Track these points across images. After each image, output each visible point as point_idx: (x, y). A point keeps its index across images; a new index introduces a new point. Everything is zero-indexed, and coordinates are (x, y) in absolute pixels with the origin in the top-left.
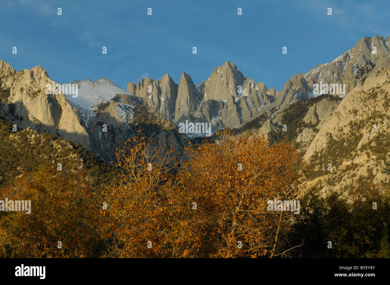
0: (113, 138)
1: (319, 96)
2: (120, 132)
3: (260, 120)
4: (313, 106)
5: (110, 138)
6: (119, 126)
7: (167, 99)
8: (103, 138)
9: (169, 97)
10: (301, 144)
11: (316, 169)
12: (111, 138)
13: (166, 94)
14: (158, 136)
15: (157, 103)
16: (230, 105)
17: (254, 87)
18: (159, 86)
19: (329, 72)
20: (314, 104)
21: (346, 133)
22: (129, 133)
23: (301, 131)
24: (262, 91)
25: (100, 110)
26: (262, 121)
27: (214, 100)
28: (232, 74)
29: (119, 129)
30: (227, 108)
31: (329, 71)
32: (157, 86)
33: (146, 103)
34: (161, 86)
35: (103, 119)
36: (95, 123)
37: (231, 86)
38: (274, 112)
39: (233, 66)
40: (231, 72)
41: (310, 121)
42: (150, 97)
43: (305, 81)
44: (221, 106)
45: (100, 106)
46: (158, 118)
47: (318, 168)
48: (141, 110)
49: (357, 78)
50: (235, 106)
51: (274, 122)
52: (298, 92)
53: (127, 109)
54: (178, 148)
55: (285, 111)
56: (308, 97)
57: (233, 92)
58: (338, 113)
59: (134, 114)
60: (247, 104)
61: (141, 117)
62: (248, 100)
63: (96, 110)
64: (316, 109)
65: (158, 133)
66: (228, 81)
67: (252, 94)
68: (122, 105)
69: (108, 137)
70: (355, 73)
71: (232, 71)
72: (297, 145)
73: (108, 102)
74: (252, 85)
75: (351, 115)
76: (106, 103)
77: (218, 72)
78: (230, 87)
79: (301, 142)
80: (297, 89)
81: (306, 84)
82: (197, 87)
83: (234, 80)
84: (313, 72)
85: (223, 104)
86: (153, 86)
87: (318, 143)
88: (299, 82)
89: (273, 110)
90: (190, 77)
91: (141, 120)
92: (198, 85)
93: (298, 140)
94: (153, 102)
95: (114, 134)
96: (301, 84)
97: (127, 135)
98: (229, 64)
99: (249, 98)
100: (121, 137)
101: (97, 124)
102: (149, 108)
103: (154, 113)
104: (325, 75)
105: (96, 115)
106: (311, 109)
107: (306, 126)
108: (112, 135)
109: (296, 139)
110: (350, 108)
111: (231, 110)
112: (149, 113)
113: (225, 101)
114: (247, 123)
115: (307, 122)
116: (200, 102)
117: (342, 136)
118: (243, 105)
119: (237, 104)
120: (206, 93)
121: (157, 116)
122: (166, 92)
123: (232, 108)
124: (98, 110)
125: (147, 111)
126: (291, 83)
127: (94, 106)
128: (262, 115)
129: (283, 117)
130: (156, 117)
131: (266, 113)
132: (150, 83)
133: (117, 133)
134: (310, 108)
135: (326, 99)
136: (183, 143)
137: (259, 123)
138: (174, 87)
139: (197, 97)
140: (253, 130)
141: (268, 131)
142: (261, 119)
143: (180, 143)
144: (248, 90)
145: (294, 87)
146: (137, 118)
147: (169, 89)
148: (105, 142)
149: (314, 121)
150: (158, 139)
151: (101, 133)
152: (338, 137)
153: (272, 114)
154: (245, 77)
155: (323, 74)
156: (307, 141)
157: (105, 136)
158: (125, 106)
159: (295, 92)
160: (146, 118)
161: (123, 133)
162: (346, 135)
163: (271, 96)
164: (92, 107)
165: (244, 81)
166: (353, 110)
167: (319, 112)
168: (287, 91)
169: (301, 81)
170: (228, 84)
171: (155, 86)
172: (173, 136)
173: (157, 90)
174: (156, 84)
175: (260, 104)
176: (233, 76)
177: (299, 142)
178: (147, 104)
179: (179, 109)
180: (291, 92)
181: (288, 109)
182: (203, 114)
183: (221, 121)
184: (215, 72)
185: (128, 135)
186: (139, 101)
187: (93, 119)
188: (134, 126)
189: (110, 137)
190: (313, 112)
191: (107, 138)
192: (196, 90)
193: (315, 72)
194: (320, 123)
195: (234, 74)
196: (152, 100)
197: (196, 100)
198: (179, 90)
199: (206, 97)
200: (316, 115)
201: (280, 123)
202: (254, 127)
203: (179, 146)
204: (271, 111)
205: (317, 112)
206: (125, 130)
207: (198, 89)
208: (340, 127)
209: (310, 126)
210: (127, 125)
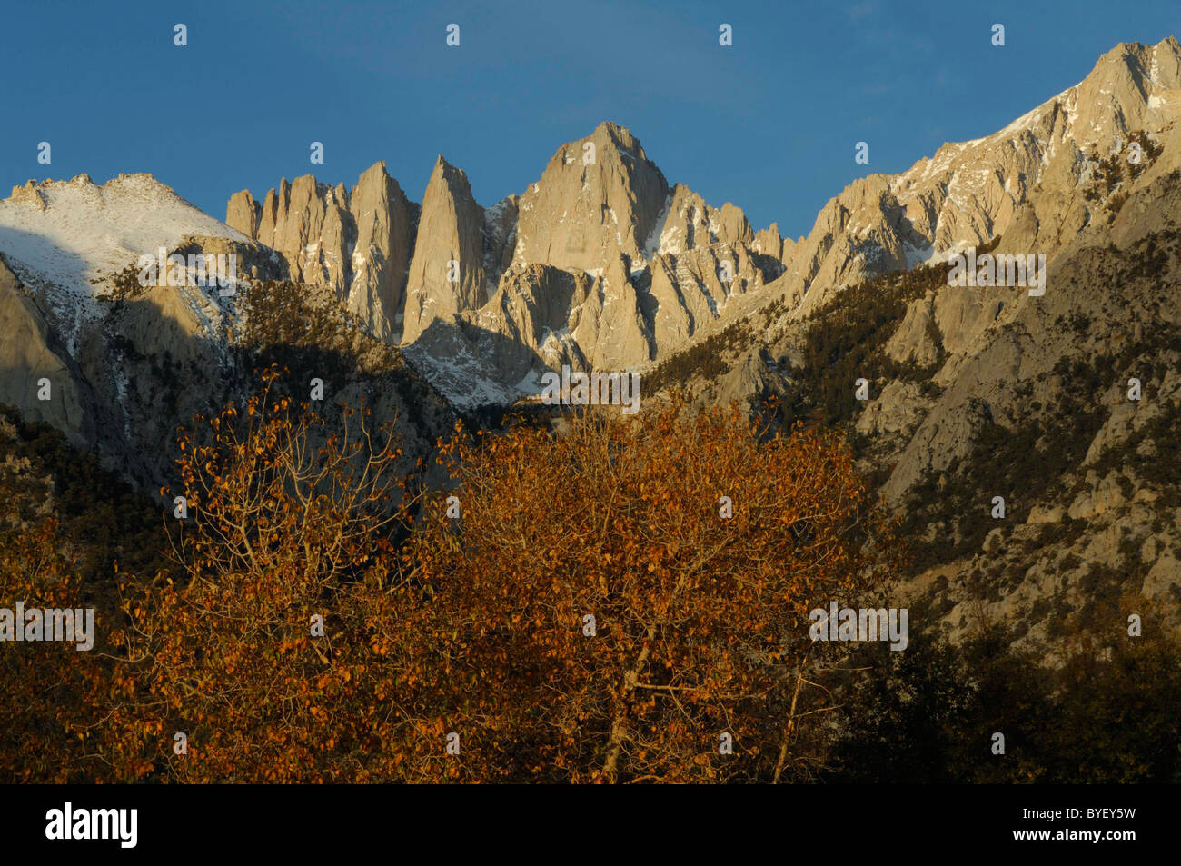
0: (171, 400)
2: (196, 377)
3: (722, 347)
4: (923, 297)
5: (158, 402)
6: (193, 356)
7: (377, 258)
8: (131, 399)
9: (386, 252)
10: (874, 439)
11: (931, 536)
12: (164, 400)
13: (372, 240)
14: (339, 396)
15: (340, 271)
16: (611, 289)
17: (705, 223)
18: (348, 208)
19: (986, 172)
20: (929, 293)
21: (1044, 403)
22: (232, 385)
23: (875, 392)
24: (733, 235)
25: (122, 292)
26: (731, 348)
27: (553, 268)
28: (624, 169)
29: (193, 365)
30: (602, 297)
31: (986, 167)
32: (340, 210)
33: (297, 273)
34: (354, 209)
35: (133, 327)
36: (105, 342)
37: (620, 213)
38: (778, 316)
39: (627, 142)
40: (619, 162)
41: (912, 353)
42: (313, 249)
43: (896, 203)
44: (579, 291)
45: (123, 279)
46: (339, 330)
47: (935, 531)
48: (278, 298)
49: (1091, 195)
50: (631, 292)
51: (775, 354)
52: (868, 245)
54: (414, 445)
55: (817, 314)
56: (906, 263)
57: (624, 240)
58: (1015, 329)
59: (249, 312)
60: (676, 286)
61: (275, 326)
62: (682, 271)
63: (110, 292)
64: (932, 310)
65: (341, 384)
66: (605, 196)
67: (697, 247)
69: (152, 397)
70: (1086, 176)
71: (624, 160)
72: (861, 446)
74: (698, 214)
75: (1066, 335)
77: (569, 161)
78: (615, 217)
79: (876, 433)
80: (865, 232)
81: (901, 215)
82: (489, 218)
83: (628, 195)
84: (927, 173)
85: (589, 281)
86: (325, 207)
87: (937, 440)
88: (872, 207)
89: (773, 310)
90: (465, 178)
91: (277, 335)
92: (492, 210)
93: (864, 426)
94: (324, 269)
95: (173, 385)
96: (879, 214)
97: (223, 389)
98: (611, 133)
99: (686, 264)
100: (200, 397)
101: (110, 346)
102: (307, 292)
103: (327, 312)
104: (969, 183)
105: (107, 312)
106: (917, 310)
107: (895, 372)
108: (167, 390)
109: (857, 420)
110: (1063, 309)
111: (615, 308)
112: (308, 311)
113: (594, 273)
114: (674, 358)
115: (901, 358)
116: (498, 271)
117: (1028, 413)
118: (660, 287)
119: (640, 283)
120: (524, 240)
121: (338, 324)
122: (374, 231)
123: (621, 298)
124: (115, 292)
125: (299, 301)
126: (844, 210)
127: (102, 280)
128: (732, 327)
129: (809, 336)
130: (332, 327)
131: (746, 321)
132: (314, 196)
133: (184, 383)
134: (910, 306)
136: (434, 424)
137: (719, 359)
138: (405, 215)
139: (487, 256)
140: (698, 385)
141: (754, 390)
142: (727, 342)
143: (421, 425)
144: (683, 231)
145: (853, 226)
146: (264, 329)
147: (384, 220)
148: (141, 416)
149: (925, 356)
150: (341, 409)
151: (126, 382)
152: (1015, 417)
153: (767, 325)
154: (671, 185)
155: (962, 179)
156: (898, 431)
157: (140, 390)
159: (858, 246)
160: (296, 327)
161: (207, 381)
162: (1042, 410)
163: (768, 257)
164: (94, 282)
165: (668, 197)
166: (1071, 319)
167: (945, 323)
168: (828, 241)
169: (883, 205)
170: (605, 206)
171: (332, 208)
172: (395, 397)
173: (339, 225)
174: (336, 201)
175: (725, 287)
176: (627, 179)
177: (866, 432)
178: (301, 276)
179: (422, 299)
180: (840, 243)
181: (828, 309)
182: (510, 320)
183: (576, 348)
184: (560, 162)
185: (227, 392)
186: (271, 264)
187: (96, 325)
188: (251, 355)
189: (160, 396)
190: (922, 320)
191: (145, 398)
192: (484, 228)
193: (936, 172)
194: (949, 362)
195: (630, 171)
196: (321, 262)
197: (486, 264)
198: (423, 228)
199: (523, 253)
200: (933, 332)
201: (797, 362)
202: (699, 374)
203: (419, 437)
204: (766, 312)
205: (936, 320)
206: (218, 372)
207: (494, 224)
208: (1022, 379)
209: (909, 372)
210: (224, 353)
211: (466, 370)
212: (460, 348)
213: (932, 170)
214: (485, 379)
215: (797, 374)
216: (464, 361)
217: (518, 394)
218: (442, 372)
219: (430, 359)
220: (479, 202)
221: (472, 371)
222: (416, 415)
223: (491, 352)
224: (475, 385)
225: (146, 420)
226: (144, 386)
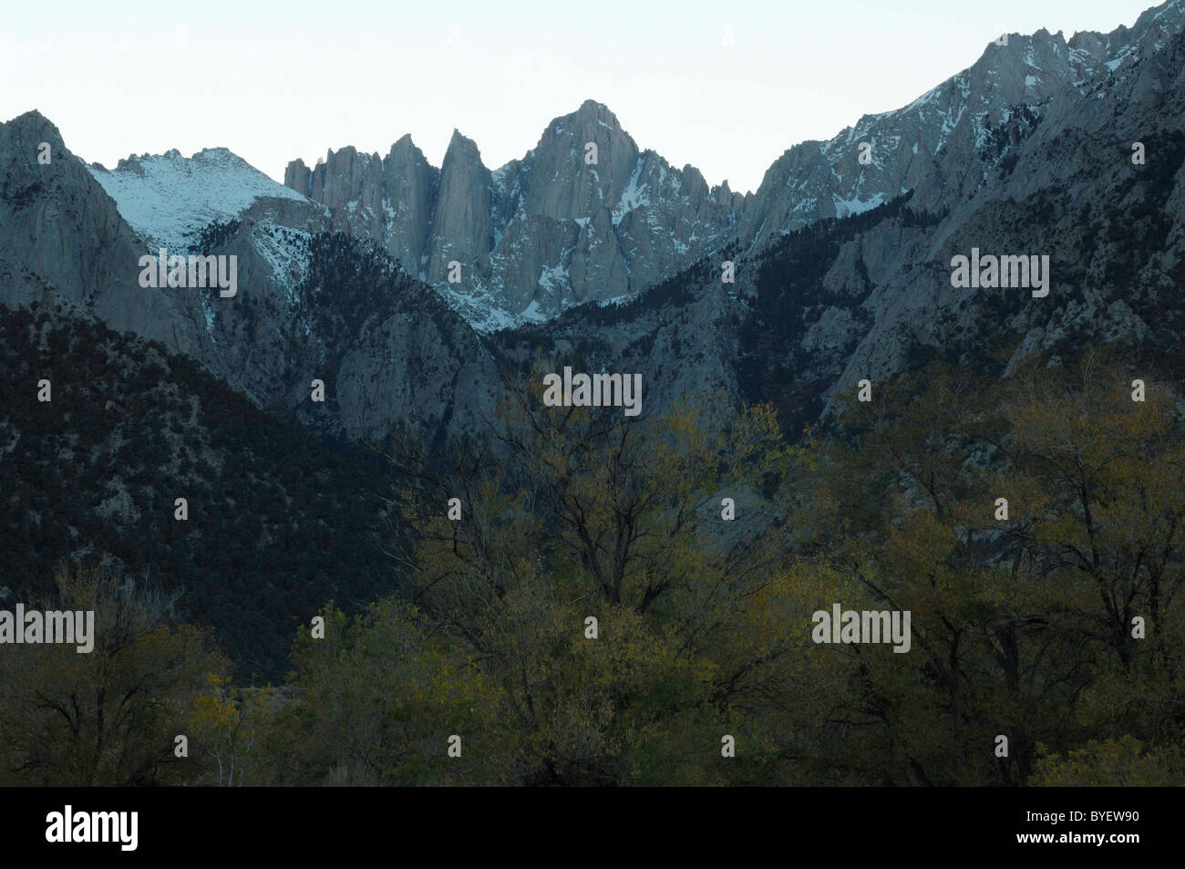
0: (250, 330)
1: (871, 211)
2: (269, 311)
3: (689, 281)
4: (853, 239)
5: (240, 331)
6: (267, 294)
7: (405, 212)
8: (217, 329)
9: (414, 206)
10: (816, 354)
12: (244, 329)
13: (402, 197)
14: (385, 325)
15: (377, 223)
16: (596, 234)
17: (669, 180)
19: (898, 138)
20: (857, 236)
21: (967, 327)
22: (298, 316)
23: (816, 317)
24: (692, 191)
25: (208, 243)
26: (696, 282)
27: (549, 219)
28: (603, 138)
29: (267, 302)
30: (589, 241)
31: (897, 134)
32: (375, 174)
33: (346, 224)
37: (600, 174)
38: (733, 256)
39: (606, 116)
41: (844, 286)
42: (354, 205)
43: (826, 163)
44: (570, 236)
45: (208, 233)
46: (383, 271)
48: (333, 246)
49: (984, 157)
50: (613, 238)
51: (735, 287)
52: (805, 196)
53: (290, 242)
55: (767, 253)
56: (836, 211)
57: (605, 194)
58: (935, 266)
59: (310, 258)
60: (648, 232)
61: (332, 268)
62: (652, 220)
63: (198, 243)
64: (860, 250)
65: (386, 315)
67: (665, 200)
68: (276, 230)
69: (234, 327)
70: (980, 142)
71: (604, 131)
72: (805, 360)
73: (233, 222)
74: (663, 173)
76: (226, 224)
77: (559, 132)
78: (597, 177)
79: (817, 350)
80: (802, 187)
81: (830, 173)
82: (495, 178)
84: (850, 138)
85: (577, 229)
87: (874, 355)
88: (807, 167)
89: (729, 251)
90: (474, 146)
91: (332, 276)
92: (496, 171)
93: (808, 342)
94: (364, 220)
95: (252, 318)
97: (291, 320)
99: (654, 214)
100: (273, 326)
102: (357, 242)
103: (373, 256)
104: (885, 146)
106: (847, 251)
107: (830, 300)
108: (246, 321)
109: (801, 340)
111: (599, 250)
112: (357, 257)
113: (582, 222)
114: (650, 290)
115: (835, 288)
116: (503, 222)
117: (952, 335)
118: (635, 233)
119: (619, 230)
120: (524, 196)
121: (382, 266)
122: (404, 190)
123: (605, 242)
124: (202, 244)
125: (350, 249)
126: (784, 170)
127: (191, 233)
128: (697, 264)
129: (759, 271)
130: (378, 269)
131: (707, 259)
132: (354, 162)
133: (260, 316)
134: (843, 247)
135: (892, 220)
136: (462, 346)
137: (686, 291)
138: (426, 177)
139: (494, 209)
140: (670, 312)
141: (719, 316)
142: (693, 277)
143: (452, 347)
144: (651, 187)
145: (792, 183)
146: (322, 271)
147: (411, 181)
148: (225, 343)
149: (855, 286)
150: (387, 335)
151: (214, 315)
152: (943, 338)
154: (640, 150)
155: (879, 144)
156: (835, 348)
157: (225, 322)
158: (284, 232)
159: (798, 197)
160: (348, 270)
161: (279, 314)
162: (963, 333)
163: (721, 206)
164: (184, 235)
165: (640, 160)
167: (870, 260)
168: (772, 195)
169: (816, 165)
172: (432, 325)
173: (374, 186)
174: (370, 166)
175: (688, 232)
176: (607, 146)
177: (808, 350)
178: (349, 227)
179: (442, 244)
180: (783, 196)
181: (775, 250)
182: (515, 261)
183: (569, 282)
184: (551, 133)
185: (294, 323)
186: (324, 218)
188: (313, 293)
189: (241, 326)
190: (852, 259)
191: (229, 329)
192: (492, 186)
193: (858, 137)
194: (874, 291)
195: (609, 139)
196: (361, 215)
197: (493, 215)
198: (442, 185)
199: (523, 206)
200: (861, 267)
201: (752, 292)
202: (671, 302)
203: (450, 356)
204: (724, 252)
205: (864, 258)
206: (287, 307)
207: (499, 183)
208: (941, 305)
209: (843, 300)
210: (291, 291)
211: (482, 301)
212: (476, 284)
213: (853, 137)
214: (497, 309)
215: (752, 302)
216: (480, 294)
217: (524, 320)
218: (463, 304)
219: (452, 293)
220: (486, 166)
221: (487, 302)
222: (448, 339)
223: (501, 286)
224: (489, 313)
225: (230, 346)
226: (228, 319)
